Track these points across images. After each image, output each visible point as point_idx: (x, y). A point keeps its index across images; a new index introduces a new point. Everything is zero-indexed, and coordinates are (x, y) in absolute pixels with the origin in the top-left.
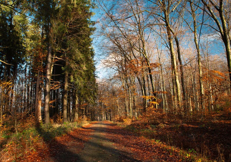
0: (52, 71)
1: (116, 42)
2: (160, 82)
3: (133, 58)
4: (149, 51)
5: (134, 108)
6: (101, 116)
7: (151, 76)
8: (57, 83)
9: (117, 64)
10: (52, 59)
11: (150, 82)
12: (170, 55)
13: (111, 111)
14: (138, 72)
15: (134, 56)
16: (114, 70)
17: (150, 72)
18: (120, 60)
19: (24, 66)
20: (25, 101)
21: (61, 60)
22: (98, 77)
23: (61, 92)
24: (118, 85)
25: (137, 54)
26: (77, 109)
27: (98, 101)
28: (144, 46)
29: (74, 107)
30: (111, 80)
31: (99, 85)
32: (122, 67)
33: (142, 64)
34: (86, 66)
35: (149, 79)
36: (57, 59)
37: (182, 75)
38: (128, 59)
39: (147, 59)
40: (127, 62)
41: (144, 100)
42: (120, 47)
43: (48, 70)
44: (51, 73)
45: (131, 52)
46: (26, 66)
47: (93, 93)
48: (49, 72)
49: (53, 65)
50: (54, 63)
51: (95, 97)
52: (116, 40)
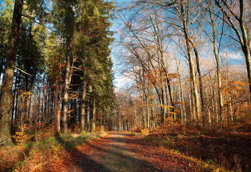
0: (70, 81)
1: (134, 52)
2: (178, 93)
3: (151, 68)
4: (167, 61)
5: (152, 118)
6: (118, 126)
7: (169, 86)
8: (75, 93)
9: (135, 73)
10: (71, 69)
11: (168, 93)
12: (189, 65)
13: (128, 121)
14: (156, 82)
15: (152, 66)
16: (132, 80)
17: (168, 82)
18: (138, 70)
19: (42, 75)
20: (42, 111)
21: (79, 70)
22: (116, 87)
24: (136, 95)
25: (155, 64)
26: (94, 118)
27: (115, 111)
28: (162, 56)
29: (91, 117)
30: (128, 90)
31: (116, 95)
32: (140, 77)
33: (161, 75)
34: (105, 76)
35: (168, 90)
36: (75, 69)
37: (201, 85)
38: (147, 70)
39: (165, 70)
40: (145, 72)
41: (162, 109)
42: (138, 57)
43: (66, 80)
45: (150, 62)
46: (44, 76)
47: (111, 103)
48: (68, 82)
49: (71, 75)
50: (72, 73)
51: (113, 107)
52: (134, 50)
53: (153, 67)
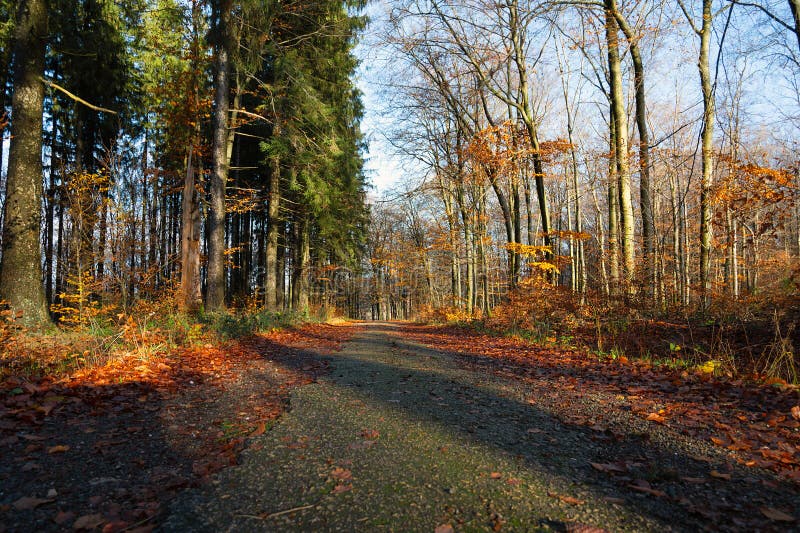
0: (229, 155)
1: (432, 72)
2: (564, 209)
3: (485, 125)
4: (536, 106)
5: (483, 280)
6: (376, 307)
7: (539, 181)
8: (248, 194)
9: (433, 143)
10: (230, 114)
11: (535, 209)
12: (608, 118)
13: (411, 292)
14: (499, 167)
15: (488, 118)
16: (423, 164)
17: (538, 169)
18: (441, 132)
19: (138, 144)
20: (143, 257)
21: (257, 121)
22: (372, 187)
23: (256, 231)
24: (432, 215)
25: (498, 109)
26: (305, 280)
27: (367, 262)
28: (522, 83)
29: (296, 275)
30: (410, 195)
31: (374, 214)
32: (448, 154)
33: (515, 144)
34: (338, 143)
35: (534, 197)
36: (244, 116)
37: (644, 183)
38: (470, 130)
39: (530, 129)
40: (466, 138)
41: (514, 257)
42: (444, 86)
43: (218, 152)
44: (228, 160)
45: (481, 107)
46: (146, 145)
47: (357, 235)
48: (224, 156)
49: (232, 138)
50: (236, 130)
51: (361, 248)
52: (432, 63)
53: (491, 122)
